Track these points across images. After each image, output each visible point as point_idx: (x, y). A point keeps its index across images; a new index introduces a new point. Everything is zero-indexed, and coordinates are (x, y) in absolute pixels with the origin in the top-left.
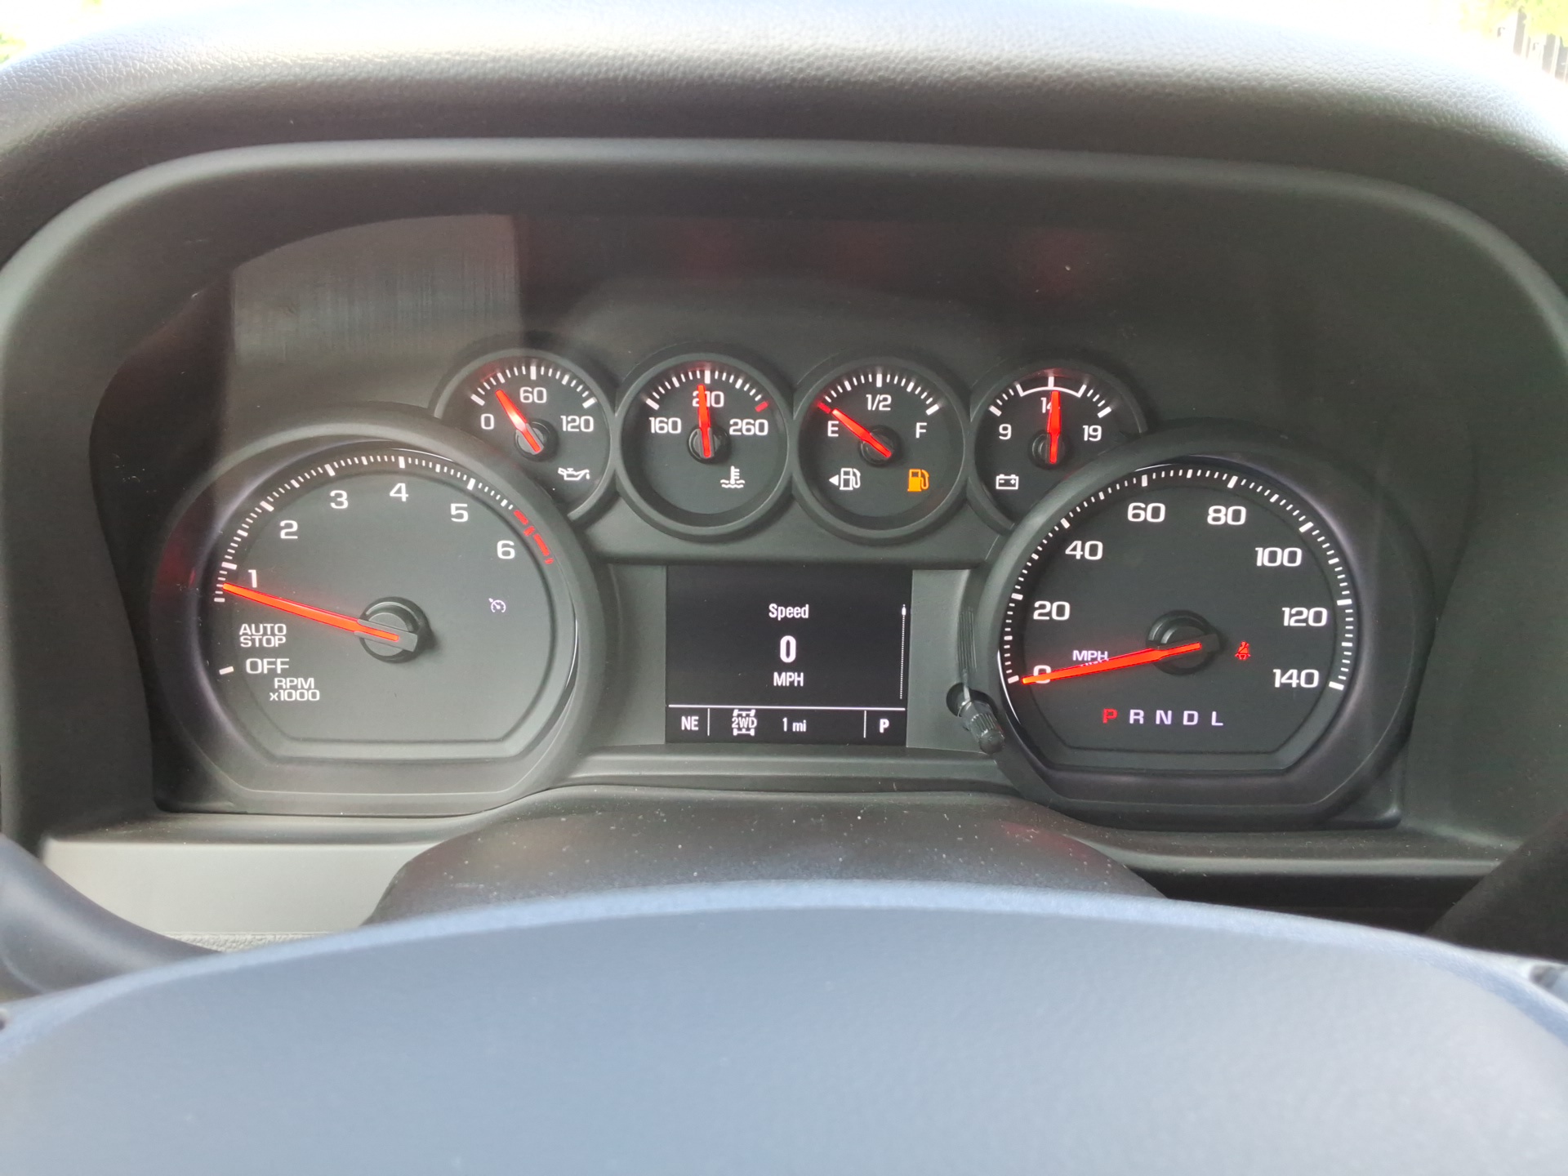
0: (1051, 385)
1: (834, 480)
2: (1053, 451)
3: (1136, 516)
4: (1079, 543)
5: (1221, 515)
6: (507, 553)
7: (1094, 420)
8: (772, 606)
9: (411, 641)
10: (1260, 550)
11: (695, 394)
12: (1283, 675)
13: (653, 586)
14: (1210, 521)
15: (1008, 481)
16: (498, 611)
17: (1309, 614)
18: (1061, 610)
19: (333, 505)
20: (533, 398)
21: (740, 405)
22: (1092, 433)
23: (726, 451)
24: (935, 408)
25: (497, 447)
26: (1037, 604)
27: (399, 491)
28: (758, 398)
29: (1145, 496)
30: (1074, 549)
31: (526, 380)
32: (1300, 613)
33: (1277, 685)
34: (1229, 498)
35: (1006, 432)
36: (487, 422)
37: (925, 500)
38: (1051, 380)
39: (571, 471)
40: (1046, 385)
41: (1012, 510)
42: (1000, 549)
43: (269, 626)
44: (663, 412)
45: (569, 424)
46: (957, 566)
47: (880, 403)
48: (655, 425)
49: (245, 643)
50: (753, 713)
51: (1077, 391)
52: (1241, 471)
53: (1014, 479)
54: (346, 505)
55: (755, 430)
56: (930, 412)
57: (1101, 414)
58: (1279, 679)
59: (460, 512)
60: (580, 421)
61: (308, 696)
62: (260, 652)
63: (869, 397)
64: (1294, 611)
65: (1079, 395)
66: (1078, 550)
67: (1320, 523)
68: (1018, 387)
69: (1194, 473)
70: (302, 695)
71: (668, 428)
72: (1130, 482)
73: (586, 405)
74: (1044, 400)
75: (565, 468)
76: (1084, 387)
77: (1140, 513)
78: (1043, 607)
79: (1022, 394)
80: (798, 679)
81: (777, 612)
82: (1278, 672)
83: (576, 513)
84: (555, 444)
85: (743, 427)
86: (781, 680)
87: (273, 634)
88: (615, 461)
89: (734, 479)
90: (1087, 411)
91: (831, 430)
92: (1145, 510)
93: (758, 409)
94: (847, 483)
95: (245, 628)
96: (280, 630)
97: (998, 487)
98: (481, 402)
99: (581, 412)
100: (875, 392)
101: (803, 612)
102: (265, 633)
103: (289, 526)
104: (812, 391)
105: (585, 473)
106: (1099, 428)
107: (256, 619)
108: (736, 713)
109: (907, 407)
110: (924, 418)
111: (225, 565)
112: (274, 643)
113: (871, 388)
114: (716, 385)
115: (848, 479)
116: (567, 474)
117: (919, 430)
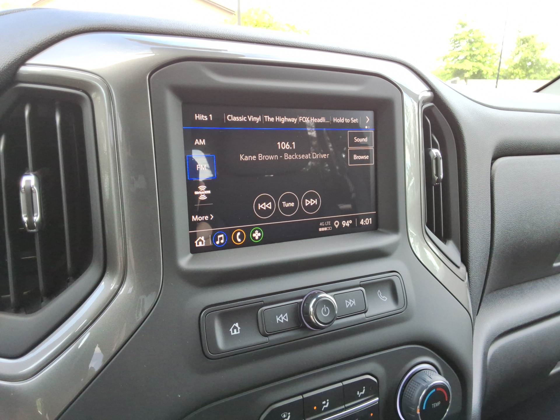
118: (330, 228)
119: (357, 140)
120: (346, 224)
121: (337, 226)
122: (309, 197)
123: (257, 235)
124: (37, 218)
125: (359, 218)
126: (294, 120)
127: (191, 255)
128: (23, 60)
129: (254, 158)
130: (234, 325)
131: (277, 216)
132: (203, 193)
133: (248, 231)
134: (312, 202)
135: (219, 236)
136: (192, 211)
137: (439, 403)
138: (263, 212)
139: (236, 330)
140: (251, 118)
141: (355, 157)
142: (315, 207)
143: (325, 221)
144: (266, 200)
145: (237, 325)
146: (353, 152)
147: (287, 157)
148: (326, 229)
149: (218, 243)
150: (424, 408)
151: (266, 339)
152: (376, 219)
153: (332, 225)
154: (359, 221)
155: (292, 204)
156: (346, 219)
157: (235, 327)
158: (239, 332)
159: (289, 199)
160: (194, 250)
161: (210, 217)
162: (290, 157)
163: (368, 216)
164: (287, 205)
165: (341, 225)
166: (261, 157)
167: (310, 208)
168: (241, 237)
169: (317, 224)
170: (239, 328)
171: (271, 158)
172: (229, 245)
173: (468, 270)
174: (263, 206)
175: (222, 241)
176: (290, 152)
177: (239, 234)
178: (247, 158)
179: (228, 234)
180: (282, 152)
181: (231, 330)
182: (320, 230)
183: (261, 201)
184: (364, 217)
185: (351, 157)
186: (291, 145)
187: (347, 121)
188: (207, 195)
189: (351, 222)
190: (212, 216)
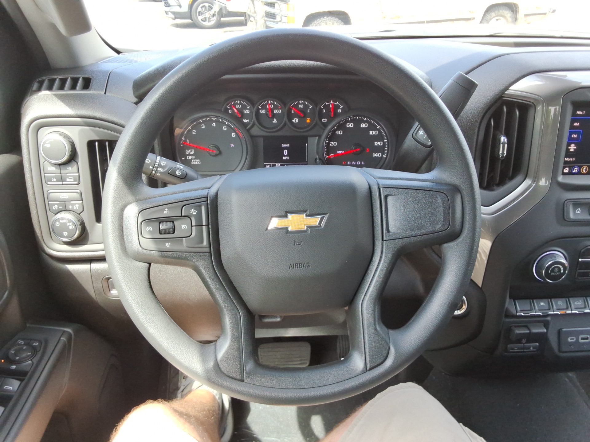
0: (332, 102)
1: (293, 121)
2: (332, 114)
3: (348, 126)
4: (338, 131)
5: (363, 125)
6: (234, 136)
7: (339, 108)
8: (282, 144)
9: (217, 152)
10: (370, 131)
11: (268, 105)
12: (375, 154)
13: (261, 142)
14: (361, 126)
15: (324, 120)
16: (232, 147)
17: (379, 143)
18: (335, 144)
19: (202, 127)
20: (238, 107)
21: (276, 107)
22: (339, 111)
23: (274, 116)
24: (311, 107)
25: (233, 116)
26: (331, 143)
27: (214, 124)
28: (279, 106)
29: (350, 122)
30: (337, 132)
31: (237, 103)
32: (378, 143)
33: (374, 156)
34: (364, 122)
35: (324, 111)
36: (230, 111)
37: (310, 124)
38: (332, 101)
39: (245, 120)
40: (331, 102)
41: (325, 125)
42: (323, 133)
43: (191, 150)
44: (262, 109)
45: (245, 111)
46: (316, 136)
47: (301, 106)
48: (261, 111)
49: (187, 153)
50: (279, 164)
51: (336, 103)
52: (367, 117)
53: (326, 119)
54: (204, 127)
55: (279, 112)
56: (310, 108)
57: (341, 107)
58: (374, 155)
59: (225, 128)
60: (247, 111)
61: (198, 163)
62: (190, 155)
63: (299, 105)
64: (377, 142)
65: (337, 104)
66: (338, 132)
67: (381, 126)
68: (326, 103)
69: (358, 118)
70: (197, 163)
71: (263, 112)
72: (347, 120)
73: (248, 108)
74: (331, 105)
75: (244, 119)
76: (338, 103)
77: (349, 125)
78: (332, 143)
79: (327, 104)
80: (288, 158)
81: (283, 145)
82: (374, 154)
83: (248, 128)
84: (243, 116)
85: (277, 111)
86: (284, 158)
87: (192, 151)
88: (254, 118)
89: (275, 121)
90: (338, 107)
91: (292, 111)
92: (350, 125)
93: (279, 108)
94: (295, 121)
95: (187, 151)
96: (193, 151)
97: (323, 121)
98: (229, 108)
99: (247, 109)
100: (300, 104)
101: (288, 145)
102: (190, 151)
103: (194, 131)
105: (248, 120)
106: (341, 110)
107: (189, 149)
108: (276, 164)
109: (306, 107)
110: (309, 109)
111: (183, 139)
112: (192, 153)
113: (299, 104)
114: (271, 104)
115: (296, 120)
116: (245, 121)
117: (308, 111)
124: (505, 154)
128: (507, 88)
130: (578, 209)
132: (572, 148)
135: (575, 168)
136: (566, 156)
139: (579, 211)
145: (579, 209)
149: (574, 171)
157: (578, 210)
158: (580, 213)
160: (563, 173)
161: (573, 159)
168: (586, 170)
170: (580, 211)
172: (579, 173)
175: (576, 171)
177: (585, 168)
179: (580, 167)
181: (576, 211)
188: (574, 149)
190: (574, 159)
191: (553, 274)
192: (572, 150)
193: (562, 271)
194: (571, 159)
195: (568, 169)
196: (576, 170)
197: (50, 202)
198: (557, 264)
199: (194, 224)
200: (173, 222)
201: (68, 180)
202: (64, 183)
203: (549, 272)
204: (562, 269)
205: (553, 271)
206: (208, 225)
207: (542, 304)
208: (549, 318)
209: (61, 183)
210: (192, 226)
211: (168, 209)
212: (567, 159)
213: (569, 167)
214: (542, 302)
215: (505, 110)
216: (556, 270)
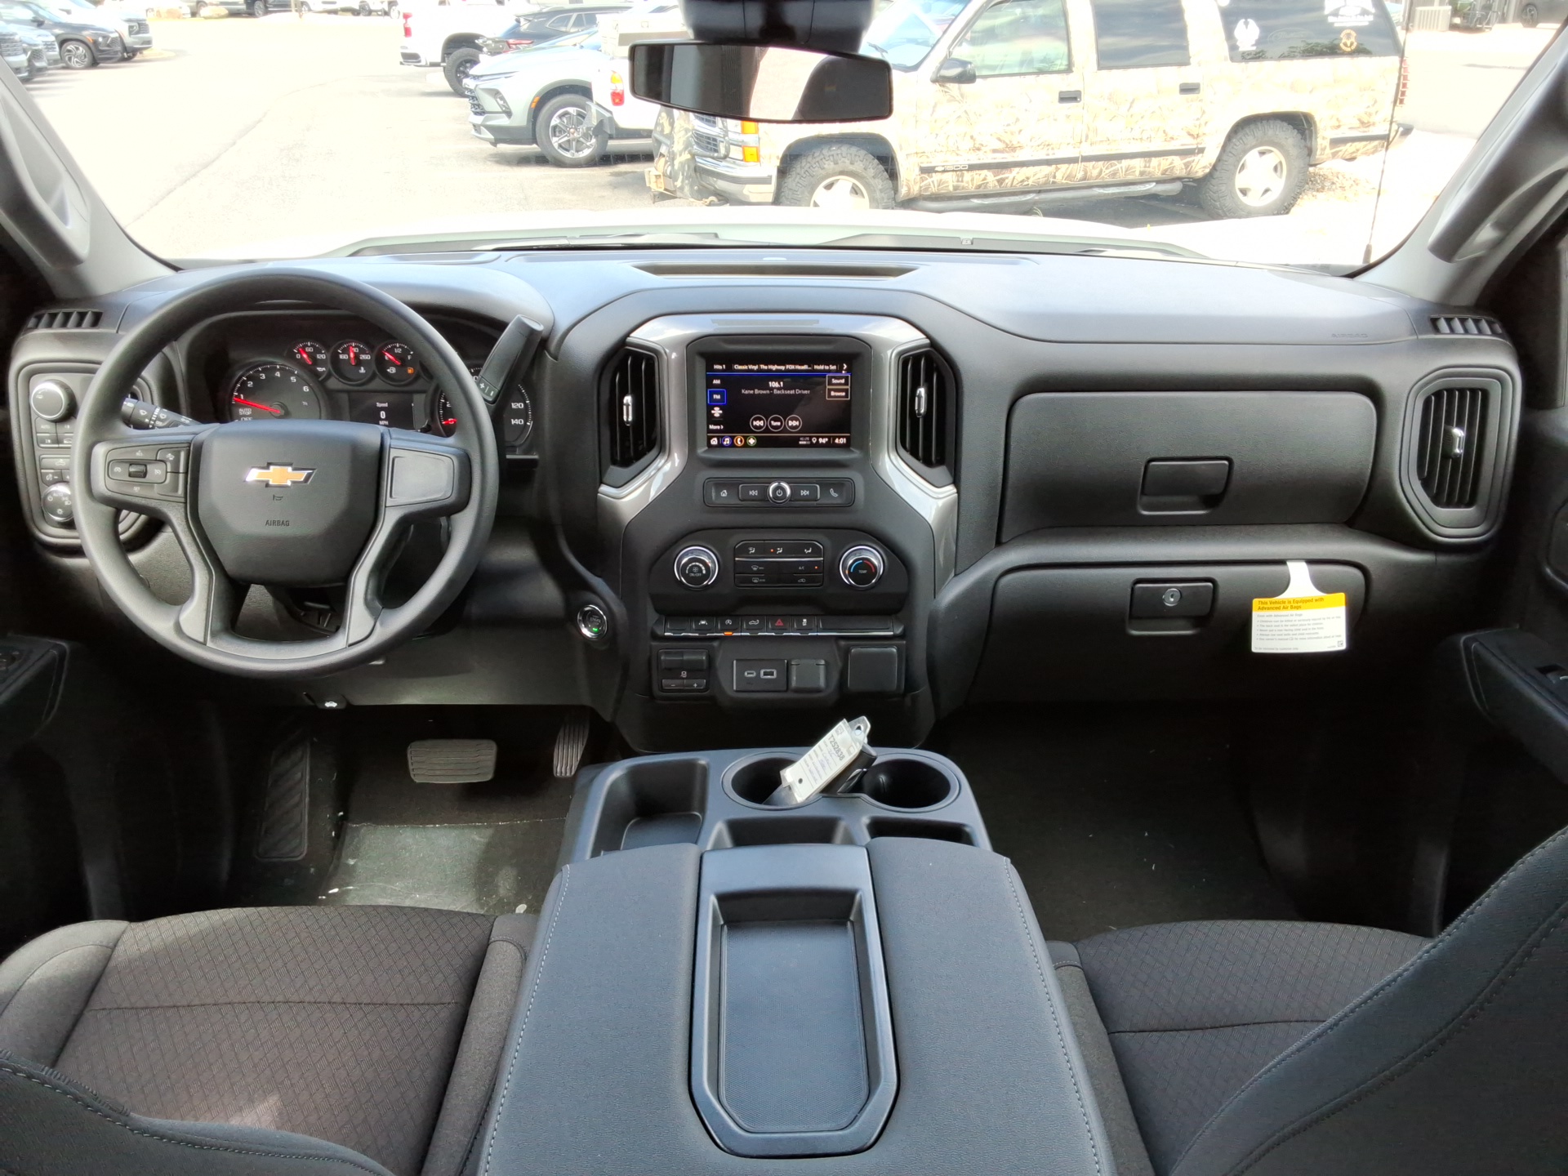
1: (388, 370)
6: (306, 390)
8: (378, 403)
9: (282, 412)
11: (350, 349)
13: (341, 396)
16: (305, 405)
17: (518, 405)
19: (262, 378)
20: (309, 350)
21: (362, 352)
23: (359, 363)
25: (301, 364)
27: (278, 374)
28: (367, 350)
31: (307, 346)
36: (298, 356)
37: (412, 375)
43: (246, 409)
44: (343, 353)
45: (319, 356)
47: (398, 351)
48: (341, 357)
49: (241, 414)
54: (265, 378)
55: (366, 358)
56: (411, 353)
58: (513, 422)
59: (293, 379)
60: (322, 356)
62: (245, 416)
63: (395, 350)
64: (515, 404)
71: (344, 358)
73: (322, 352)
78: (450, 403)
80: (387, 419)
81: (379, 405)
83: (320, 379)
84: (316, 362)
85: (363, 357)
88: (332, 366)
89: (362, 370)
91: (386, 358)
93: (366, 353)
95: (240, 410)
96: (249, 410)
98: (296, 352)
99: (321, 354)
100: (397, 348)
101: (386, 405)
103: (251, 383)
104: (378, 347)
105: (324, 369)
107: (243, 407)
109: (405, 352)
111: (234, 393)
112: (248, 414)
113: (395, 347)
114: (356, 346)
115: (392, 370)
116: (319, 369)
117: (409, 357)
118: (809, 443)
119: (834, 381)
120: (823, 441)
121: (814, 442)
122: (792, 419)
123: (752, 441)
124: (630, 419)
125: (834, 438)
126: (783, 368)
127: (706, 448)
128: (628, 335)
129: (752, 392)
130: (724, 490)
131: (767, 430)
132: (717, 412)
133: (746, 438)
134: (795, 423)
135: (726, 439)
136: (709, 423)
137: (865, 572)
138: (756, 427)
139: (724, 493)
140: (751, 367)
141: (833, 393)
142: (796, 427)
143: (805, 437)
144: (760, 419)
146: (830, 390)
147: (775, 392)
148: (805, 443)
149: (725, 443)
150: (852, 571)
151: (743, 502)
152: (848, 439)
153: (811, 440)
154: (834, 440)
155: (779, 424)
156: (823, 437)
158: (726, 495)
159: (776, 420)
160: (709, 445)
162: (779, 392)
163: (843, 437)
164: (774, 423)
165: (818, 441)
166: (757, 391)
167: (792, 427)
168: (741, 441)
169: (798, 439)
170: (726, 493)
171: (764, 392)
172: (732, 446)
173: (958, 492)
174: (757, 423)
175: (728, 443)
176: (778, 389)
177: (739, 439)
178: (747, 392)
179: (732, 438)
180: (772, 389)
181: (721, 493)
182: (800, 443)
183: (756, 419)
184: (839, 437)
185: (829, 393)
186: (779, 384)
187: (827, 368)
188: (719, 413)
189: (827, 439)
190: (722, 427)
191: (692, 575)
192: (717, 415)
193: (704, 572)
194: (718, 427)
195: (716, 439)
196: (727, 441)
197: (43, 471)
198: (695, 562)
199: (169, 470)
200: (146, 466)
201: (65, 442)
202: (61, 445)
203: (687, 572)
204: (703, 568)
205: (691, 570)
206: (186, 473)
207: (703, 622)
208: (716, 644)
209: (57, 446)
210: (167, 472)
211: (143, 451)
212: (711, 427)
213: (718, 438)
214: (703, 620)
215: (629, 362)
216: (695, 570)
